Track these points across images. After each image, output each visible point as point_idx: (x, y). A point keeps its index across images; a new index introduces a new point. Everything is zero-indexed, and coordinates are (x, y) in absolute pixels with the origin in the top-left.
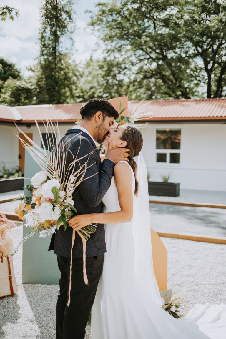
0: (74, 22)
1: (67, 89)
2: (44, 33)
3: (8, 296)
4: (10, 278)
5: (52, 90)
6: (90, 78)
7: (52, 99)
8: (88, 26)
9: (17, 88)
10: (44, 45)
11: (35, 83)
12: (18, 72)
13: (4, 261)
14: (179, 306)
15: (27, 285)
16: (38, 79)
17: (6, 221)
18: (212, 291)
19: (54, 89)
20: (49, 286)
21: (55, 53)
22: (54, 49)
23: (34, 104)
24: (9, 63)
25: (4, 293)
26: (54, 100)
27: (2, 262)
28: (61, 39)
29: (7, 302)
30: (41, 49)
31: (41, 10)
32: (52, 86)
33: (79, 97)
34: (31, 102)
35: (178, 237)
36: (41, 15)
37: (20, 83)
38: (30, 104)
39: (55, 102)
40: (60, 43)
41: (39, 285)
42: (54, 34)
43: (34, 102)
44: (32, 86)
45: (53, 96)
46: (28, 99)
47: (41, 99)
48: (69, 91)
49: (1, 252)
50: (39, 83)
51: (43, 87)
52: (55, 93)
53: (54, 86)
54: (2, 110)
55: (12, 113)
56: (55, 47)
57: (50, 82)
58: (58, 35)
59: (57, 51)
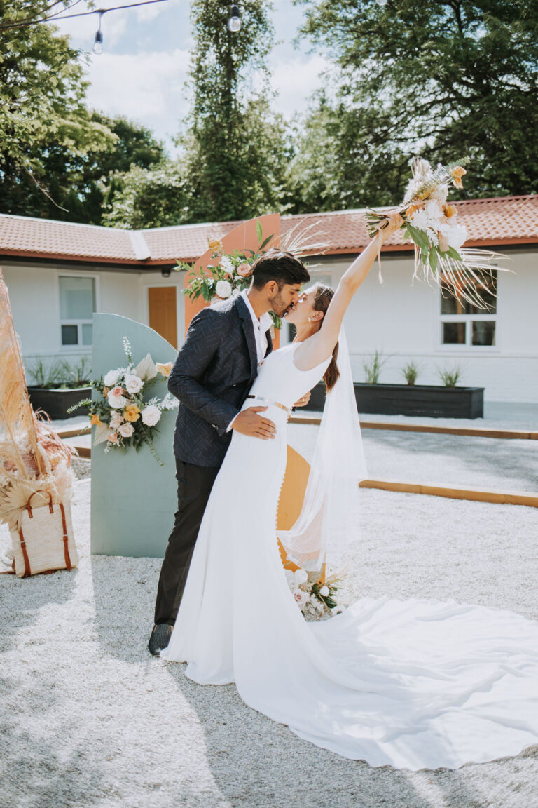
0: (269, 29)
1: (257, 184)
2: (202, 59)
3: (61, 570)
4: (66, 540)
5: (223, 189)
6: (307, 156)
7: (224, 209)
8: (304, 35)
9: (149, 186)
10: (203, 88)
11: (187, 175)
12: (157, 148)
13: (54, 511)
15: (98, 557)
16: (193, 165)
17: (61, 445)
18: (425, 576)
19: (228, 185)
20: (134, 560)
21: (228, 103)
22: (227, 95)
23: (184, 223)
24: (137, 128)
25: (54, 564)
26: (228, 211)
27: (52, 512)
28: (242, 71)
29: (59, 578)
30: (198, 96)
32: (223, 179)
33: (284, 201)
34: (178, 216)
35: (421, 490)
36: (196, 19)
37: (154, 175)
38: (176, 223)
39: (229, 216)
40: (239, 79)
42: (225, 59)
43: (183, 217)
44: (180, 181)
45: (226, 202)
46: (172, 210)
47: (200, 209)
48: (262, 190)
49: (48, 495)
50: (194, 174)
51: (203, 183)
52: (230, 194)
53: (228, 180)
54: (111, 238)
55: (131, 245)
56: (229, 90)
57: (217, 170)
58: (233, 61)
59: (234, 97)
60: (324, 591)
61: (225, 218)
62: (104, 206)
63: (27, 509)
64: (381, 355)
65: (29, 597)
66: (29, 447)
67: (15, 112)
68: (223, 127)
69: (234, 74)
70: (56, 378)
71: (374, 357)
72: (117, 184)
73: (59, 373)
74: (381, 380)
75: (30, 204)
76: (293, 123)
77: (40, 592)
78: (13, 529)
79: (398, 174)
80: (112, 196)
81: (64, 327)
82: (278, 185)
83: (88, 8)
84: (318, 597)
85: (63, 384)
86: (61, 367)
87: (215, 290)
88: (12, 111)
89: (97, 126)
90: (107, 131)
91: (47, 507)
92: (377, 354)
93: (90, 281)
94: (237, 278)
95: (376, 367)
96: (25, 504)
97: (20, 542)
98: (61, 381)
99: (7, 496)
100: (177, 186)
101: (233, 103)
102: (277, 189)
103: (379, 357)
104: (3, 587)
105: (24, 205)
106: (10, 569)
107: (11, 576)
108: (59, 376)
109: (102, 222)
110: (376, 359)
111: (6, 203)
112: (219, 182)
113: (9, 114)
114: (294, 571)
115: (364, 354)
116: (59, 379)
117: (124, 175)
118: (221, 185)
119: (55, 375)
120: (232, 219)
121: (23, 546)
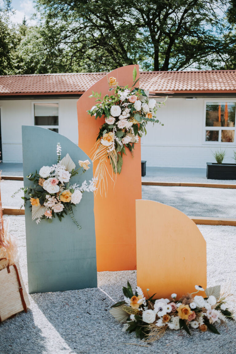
3: (20, 313)
4: (21, 290)
13: (10, 271)
14: (225, 302)
25: (16, 310)
27: (9, 272)
29: (23, 321)
41: (50, 293)
91: (6, 270)
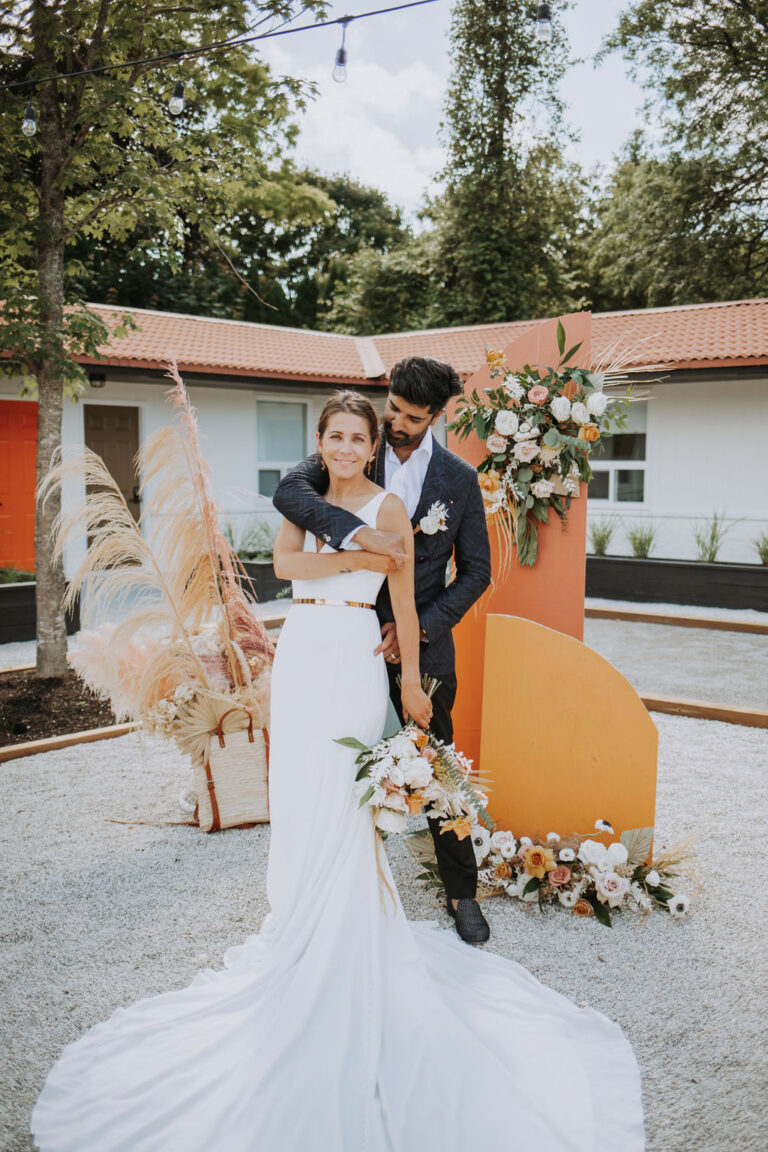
1: (538, 270)
2: (464, 91)
5: (489, 277)
7: (489, 306)
8: (612, 50)
9: (383, 274)
10: (465, 132)
11: (438, 256)
12: (393, 221)
13: (255, 738)
16: (445, 243)
19: (497, 271)
21: (499, 153)
22: (498, 141)
23: (430, 326)
26: (495, 308)
27: (251, 740)
28: (519, 108)
30: (457, 143)
31: (456, 18)
32: (490, 262)
33: (576, 294)
34: (424, 316)
36: (455, 33)
38: (420, 327)
39: (497, 316)
40: (515, 118)
42: (498, 91)
43: (431, 318)
44: (427, 267)
45: (492, 296)
46: (416, 307)
47: (455, 305)
48: (544, 277)
49: (247, 715)
50: (449, 256)
51: (462, 267)
52: (500, 285)
53: (497, 263)
54: (329, 347)
55: (358, 357)
56: (501, 135)
57: (482, 250)
58: (508, 93)
59: (507, 145)
60: (653, 878)
61: (491, 319)
62: (320, 301)
63: (217, 734)
64: (723, 519)
65: (218, 862)
66: (222, 646)
67: (210, 170)
68: (492, 188)
69: (508, 113)
70: (250, 543)
71: (712, 522)
72: (339, 271)
73: (255, 537)
74: (721, 557)
75: (219, 301)
76: (593, 180)
77: (234, 855)
78: (197, 763)
79: (747, 252)
80: (331, 287)
81: (262, 472)
82: (567, 271)
83: (317, 19)
84: (642, 885)
85: (260, 553)
86: (257, 529)
87: (494, 424)
88: (204, 169)
89: (309, 191)
90: (322, 197)
91: (245, 734)
92: (716, 518)
93: (300, 408)
94: (527, 407)
95: (713, 538)
96: (214, 727)
97: (207, 782)
98: (257, 549)
99: (190, 715)
100: (424, 273)
101: (506, 153)
102: (567, 277)
103: (719, 522)
104: (182, 845)
105: (210, 302)
106: (191, 819)
107: (193, 829)
108: (255, 541)
109: (316, 326)
110: (715, 525)
111: (187, 300)
112: (485, 266)
113: (200, 174)
114: (607, 846)
115: (696, 518)
116: (255, 545)
117: (349, 259)
118: (487, 271)
119: (249, 541)
120: (501, 320)
121: (211, 787)
